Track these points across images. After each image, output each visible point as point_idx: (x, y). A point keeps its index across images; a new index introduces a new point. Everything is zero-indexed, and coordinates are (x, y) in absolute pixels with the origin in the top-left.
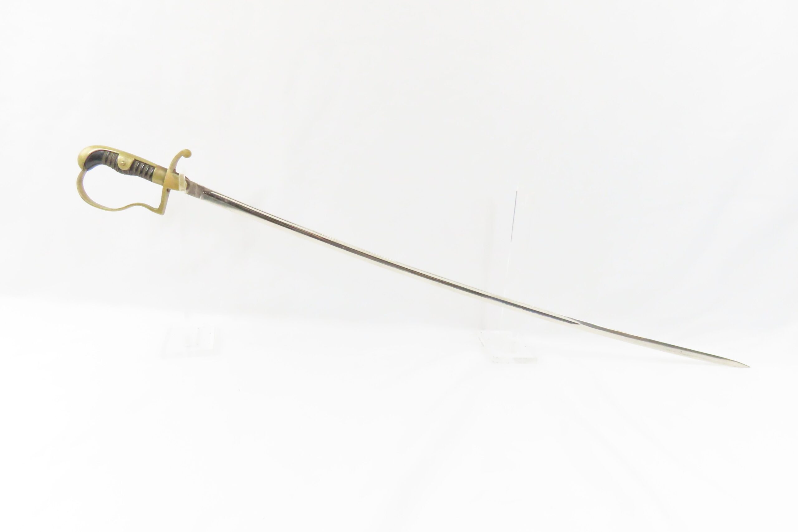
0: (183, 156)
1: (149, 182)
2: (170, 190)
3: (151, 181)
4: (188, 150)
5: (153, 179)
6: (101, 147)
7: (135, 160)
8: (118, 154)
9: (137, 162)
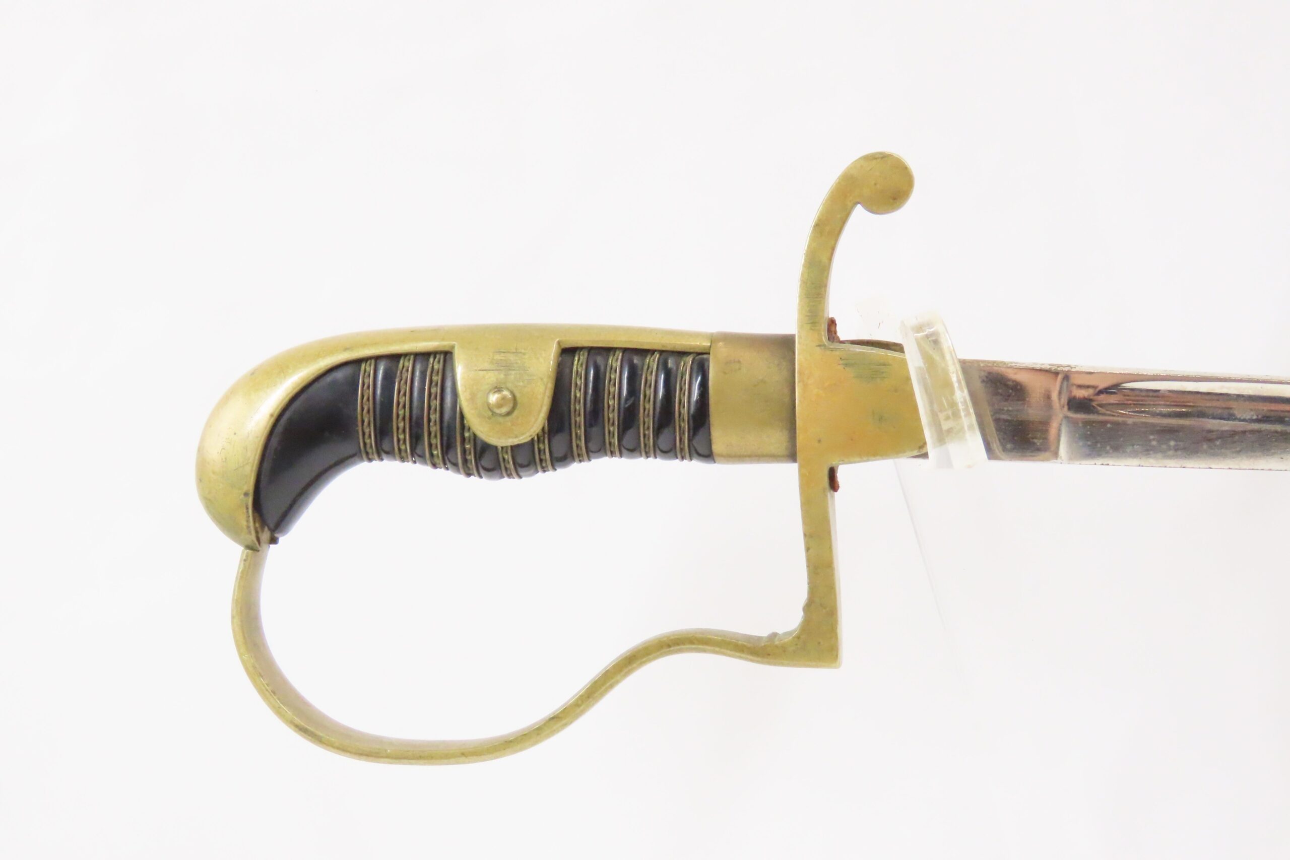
0: (859, 206)
1: (695, 466)
2: (843, 474)
3: (708, 455)
4: (883, 157)
5: (720, 438)
6: (324, 348)
7: (568, 352)
8: (447, 355)
9: (578, 363)
